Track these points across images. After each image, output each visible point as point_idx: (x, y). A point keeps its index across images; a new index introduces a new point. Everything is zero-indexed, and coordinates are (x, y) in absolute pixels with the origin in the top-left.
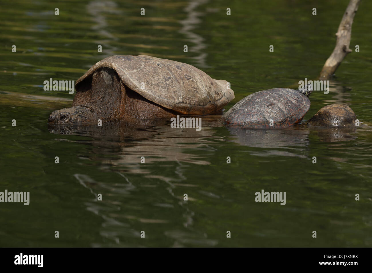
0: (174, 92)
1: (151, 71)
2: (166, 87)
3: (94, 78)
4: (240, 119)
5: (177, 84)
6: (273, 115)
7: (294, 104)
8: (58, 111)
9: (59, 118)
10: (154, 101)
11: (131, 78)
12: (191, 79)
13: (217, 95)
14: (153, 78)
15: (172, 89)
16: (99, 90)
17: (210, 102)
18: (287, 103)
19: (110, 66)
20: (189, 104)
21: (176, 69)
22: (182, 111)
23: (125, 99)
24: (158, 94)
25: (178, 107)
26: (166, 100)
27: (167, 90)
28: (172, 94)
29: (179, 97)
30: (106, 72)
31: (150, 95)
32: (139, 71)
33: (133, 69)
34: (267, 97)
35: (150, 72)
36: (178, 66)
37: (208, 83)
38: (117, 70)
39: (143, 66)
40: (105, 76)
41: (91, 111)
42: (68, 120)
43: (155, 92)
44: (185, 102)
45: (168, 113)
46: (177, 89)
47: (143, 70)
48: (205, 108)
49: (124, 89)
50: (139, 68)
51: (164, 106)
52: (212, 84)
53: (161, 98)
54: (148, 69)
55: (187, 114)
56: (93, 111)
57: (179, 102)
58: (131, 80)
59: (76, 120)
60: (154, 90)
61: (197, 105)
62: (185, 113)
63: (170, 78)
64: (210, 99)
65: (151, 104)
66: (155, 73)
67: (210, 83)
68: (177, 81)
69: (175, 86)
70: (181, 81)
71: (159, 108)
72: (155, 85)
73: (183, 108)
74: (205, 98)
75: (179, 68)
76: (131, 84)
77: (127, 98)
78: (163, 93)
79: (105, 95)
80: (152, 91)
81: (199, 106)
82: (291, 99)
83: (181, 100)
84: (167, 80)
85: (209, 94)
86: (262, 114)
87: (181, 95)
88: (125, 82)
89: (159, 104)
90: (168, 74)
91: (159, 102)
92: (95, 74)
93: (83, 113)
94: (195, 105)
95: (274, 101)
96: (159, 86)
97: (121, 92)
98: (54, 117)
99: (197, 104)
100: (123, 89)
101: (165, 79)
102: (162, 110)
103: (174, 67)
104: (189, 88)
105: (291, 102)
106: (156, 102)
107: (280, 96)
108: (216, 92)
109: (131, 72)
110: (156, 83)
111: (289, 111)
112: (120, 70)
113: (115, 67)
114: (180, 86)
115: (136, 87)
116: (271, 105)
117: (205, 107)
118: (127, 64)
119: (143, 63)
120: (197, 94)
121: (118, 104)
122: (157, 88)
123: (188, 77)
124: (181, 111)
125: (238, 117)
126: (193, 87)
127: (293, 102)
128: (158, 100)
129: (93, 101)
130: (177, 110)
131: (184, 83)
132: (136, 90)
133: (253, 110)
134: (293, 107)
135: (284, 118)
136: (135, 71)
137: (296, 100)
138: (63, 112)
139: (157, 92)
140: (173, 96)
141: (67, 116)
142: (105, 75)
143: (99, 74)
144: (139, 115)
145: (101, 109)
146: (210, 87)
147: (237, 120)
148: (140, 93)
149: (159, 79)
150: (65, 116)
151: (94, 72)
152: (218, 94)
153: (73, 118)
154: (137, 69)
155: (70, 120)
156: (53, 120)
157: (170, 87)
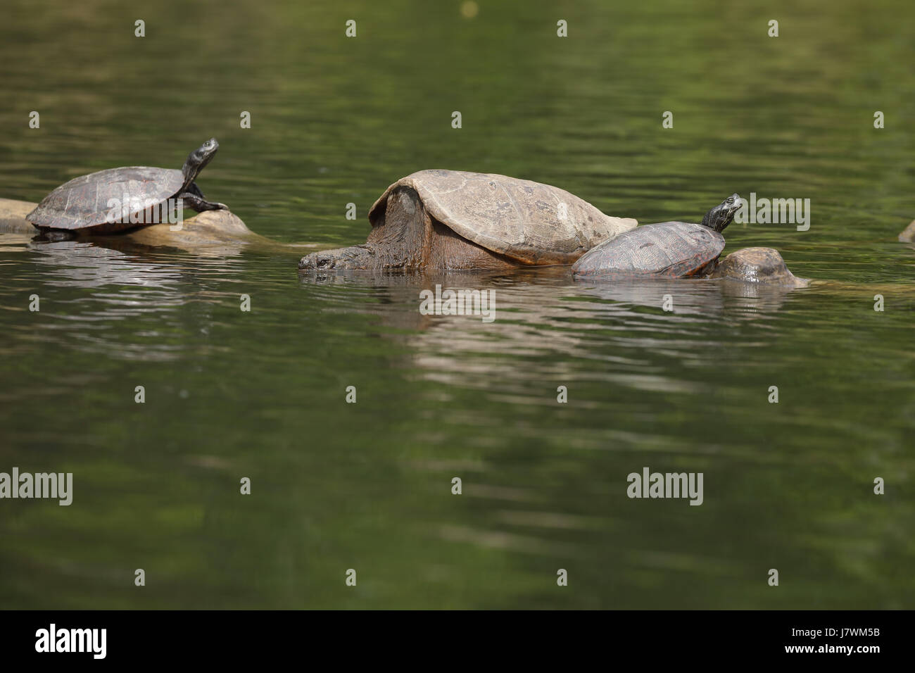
0: (512, 227)
1: (476, 192)
2: (498, 219)
3: (389, 204)
4: (590, 266)
5: (519, 215)
6: (646, 261)
7: (691, 246)
8: (316, 254)
9: (314, 263)
10: (473, 240)
11: (440, 202)
12: (547, 208)
13: (597, 238)
14: (478, 203)
15: (507, 222)
16: (394, 223)
17: (582, 247)
18: (677, 243)
19: (409, 183)
20: (537, 247)
21: (523, 192)
22: (524, 258)
23: (431, 237)
24: (481, 229)
25: (515, 252)
26: (494, 239)
27: (499, 223)
28: (508, 231)
29: (519, 235)
30: (406, 194)
31: (467, 230)
32: (454, 192)
33: (446, 188)
34: (646, 233)
35: (473, 194)
36: (528, 188)
37: (583, 217)
38: (420, 190)
39: (464, 184)
40: (404, 201)
41: (370, 253)
42: (329, 266)
43: (478, 225)
44: (529, 244)
45: (498, 261)
46: (518, 223)
47: (462, 191)
48: (567, 256)
49: (429, 220)
50: (457, 187)
51: (491, 248)
52: (590, 219)
53: (486, 236)
54: (471, 189)
55: (533, 263)
56: (374, 253)
57: (517, 243)
58: (439, 205)
59: (343, 266)
60: (476, 222)
61: (553, 250)
62: (529, 262)
63: (507, 205)
64: (581, 243)
65: (468, 245)
66: (482, 197)
67: (587, 217)
68: (520, 210)
69: (514, 218)
70: (528, 211)
71: (482, 252)
72: (478, 215)
73: (525, 253)
74: (571, 240)
75: (529, 190)
76: (438, 213)
77: (435, 235)
78: (492, 226)
79: (403, 231)
80: (472, 224)
81: (557, 253)
82: (687, 238)
83: (522, 240)
84: (502, 208)
85: (580, 235)
86: (629, 258)
87: (523, 232)
88: (429, 209)
89: (482, 245)
90: (503, 199)
91: (481, 241)
92: (390, 198)
93: (356, 256)
94: (548, 249)
95: (654, 239)
96: (485, 216)
97: (424, 225)
98: (306, 261)
99: (553, 248)
100: (427, 220)
101: (499, 205)
102: (488, 254)
103: (520, 189)
104: (542, 222)
105: (685, 243)
106: (476, 241)
107: (669, 232)
108: (595, 232)
109: (442, 193)
110: (482, 211)
111: (677, 255)
112: (424, 189)
113: (417, 185)
114: (524, 218)
115: (446, 217)
116: (647, 245)
117: (570, 254)
118: (438, 182)
119: (466, 181)
120: (556, 233)
121: (420, 244)
122: (482, 219)
123: (542, 205)
124: (520, 258)
125: (589, 262)
126: (548, 221)
127: (689, 242)
128: (480, 238)
129: (385, 240)
130: (513, 256)
131: (531, 213)
132: (445, 221)
133: (616, 252)
134: (686, 251)
135: (663, 266)
136: (449, 191)
137: (696, 239)
138: (323, 255)
139: (481, 226)
140: (509, 233)
141: (328, 260)
142: (404, 198)
143: (397, 198)
144: (445, 264)
145: (388, 251)
146: (584, 224)
147: (586, 267)
148: (451, 226)
149: (488, 206)
150: (325, 261)
151: (389, 194)
152: (599, 236)
153: (338, 263)
154: (452, 188)
155: (332, 267)
156: (305, 267)
157: (505, 219)
